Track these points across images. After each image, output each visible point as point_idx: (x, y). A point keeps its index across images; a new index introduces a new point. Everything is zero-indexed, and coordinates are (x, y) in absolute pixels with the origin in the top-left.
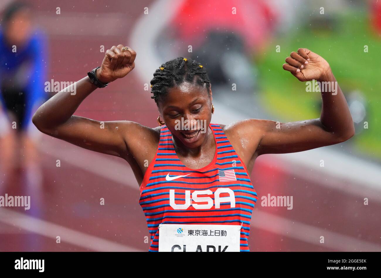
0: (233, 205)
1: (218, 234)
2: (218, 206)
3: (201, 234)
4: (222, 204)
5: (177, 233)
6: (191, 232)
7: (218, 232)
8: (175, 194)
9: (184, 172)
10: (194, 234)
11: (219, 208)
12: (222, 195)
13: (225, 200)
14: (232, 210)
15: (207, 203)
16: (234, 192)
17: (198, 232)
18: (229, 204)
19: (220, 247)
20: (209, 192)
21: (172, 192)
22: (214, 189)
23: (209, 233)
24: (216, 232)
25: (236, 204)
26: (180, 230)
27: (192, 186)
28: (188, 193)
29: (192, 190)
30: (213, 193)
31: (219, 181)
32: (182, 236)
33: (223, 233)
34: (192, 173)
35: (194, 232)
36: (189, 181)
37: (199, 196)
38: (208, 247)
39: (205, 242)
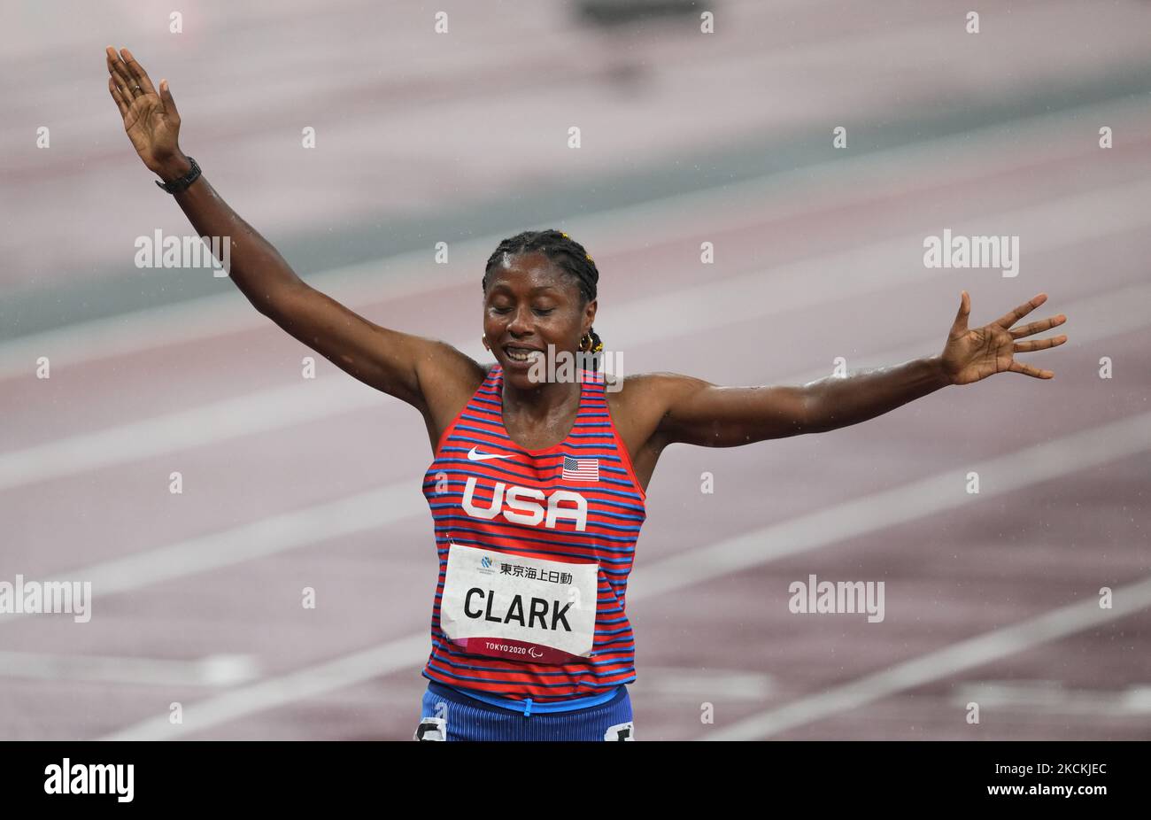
0: (581, 526)
1: (556, 580)
2: (551, 524)
3: (524, 574)
4: (559, 521)
5: (481, 566)
6: (506, 568)
7: (556, 575)
8: (476, 486)
9: (504, 449)
10: (512, 572)
11: (553, 527)
12: (563, 504)
14: (580, 535)
15: (531, 514)
16: (588, 502)
17: (519, 570)
18: (573, 523)
19: (557, 604)
20: (539, 494)
21: (471, 483)
22: (549, 492)
23: (538, 576)
24: (552, 574)
25: (587, 524)
26: (488, 562)
27: (511, 478)
28: (500, 487)
29: (510, 484)
30: (547, 498)
31: (560, 477)
32: (489, 572)
33: (565, 578)
34: (518, 454)
35: (513, 568)
36: (509, 468)
37: (519, 498)
38: (535, 601)
39: (530, 589)
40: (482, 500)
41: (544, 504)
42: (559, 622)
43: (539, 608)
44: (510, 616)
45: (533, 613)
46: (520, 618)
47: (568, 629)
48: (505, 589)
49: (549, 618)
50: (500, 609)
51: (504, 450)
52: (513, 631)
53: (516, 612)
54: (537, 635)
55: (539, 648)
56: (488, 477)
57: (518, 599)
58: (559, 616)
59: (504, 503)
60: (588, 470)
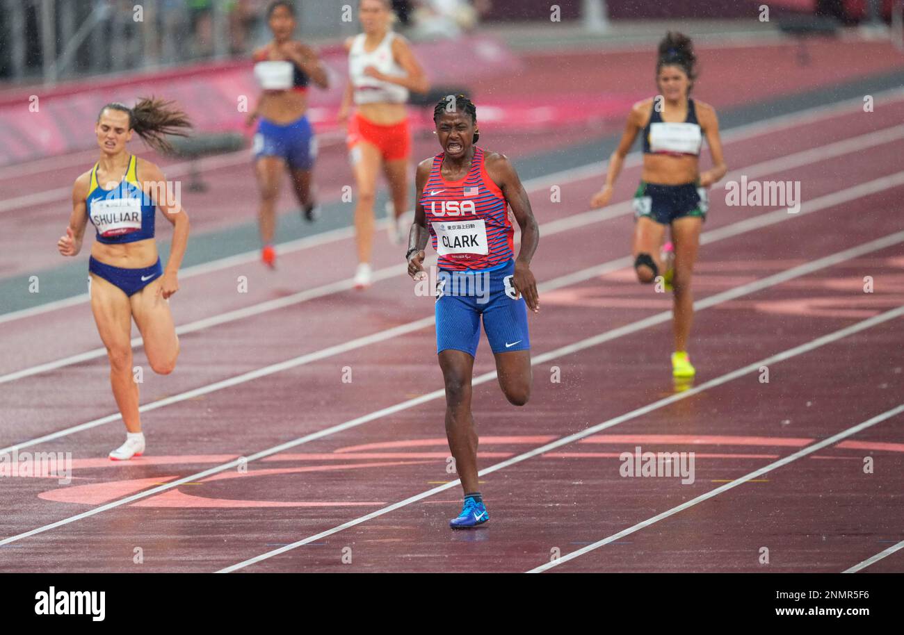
0: (474, 212)
1: (469, 228)
2: (463, 214)
3: (457, 228)
4: (465, 213)
7: (469, 226)
8: (435, 205)
12: (466, 206)
13: (468, 209)
16: (475, 203)
17: (454, 227)
18: (470, 212)
19: (471, 237)
20: (456, 203)
21: (433, 204)
22: (460, 201)
24: (467, 226)
25: (476, 210)
27: (446, 199)
28: (443, 203)
29: (446, 201)
33: (472, 226)
36: (445, 195)
37: (450, 206)
38: (463, 237)
39: (460, 233)
40: (438, 209)
41: (459, 207)
42: (474, 243)
43: (465, 239)
44: (455, 245)
45: (464, 242)
46: (459, 245)
47: (477, 245)
48: (452, 235)
49: (469, 242)
50: (452, 244)
51: (442, 188)
52: (458, 250)
53: (457, 243)
54: (467, 250)
55: (469, 255)
56: (438, 200)
57: (457, 238)
58: (473, 241)
59: (446, 209)
60: (474, 191)
